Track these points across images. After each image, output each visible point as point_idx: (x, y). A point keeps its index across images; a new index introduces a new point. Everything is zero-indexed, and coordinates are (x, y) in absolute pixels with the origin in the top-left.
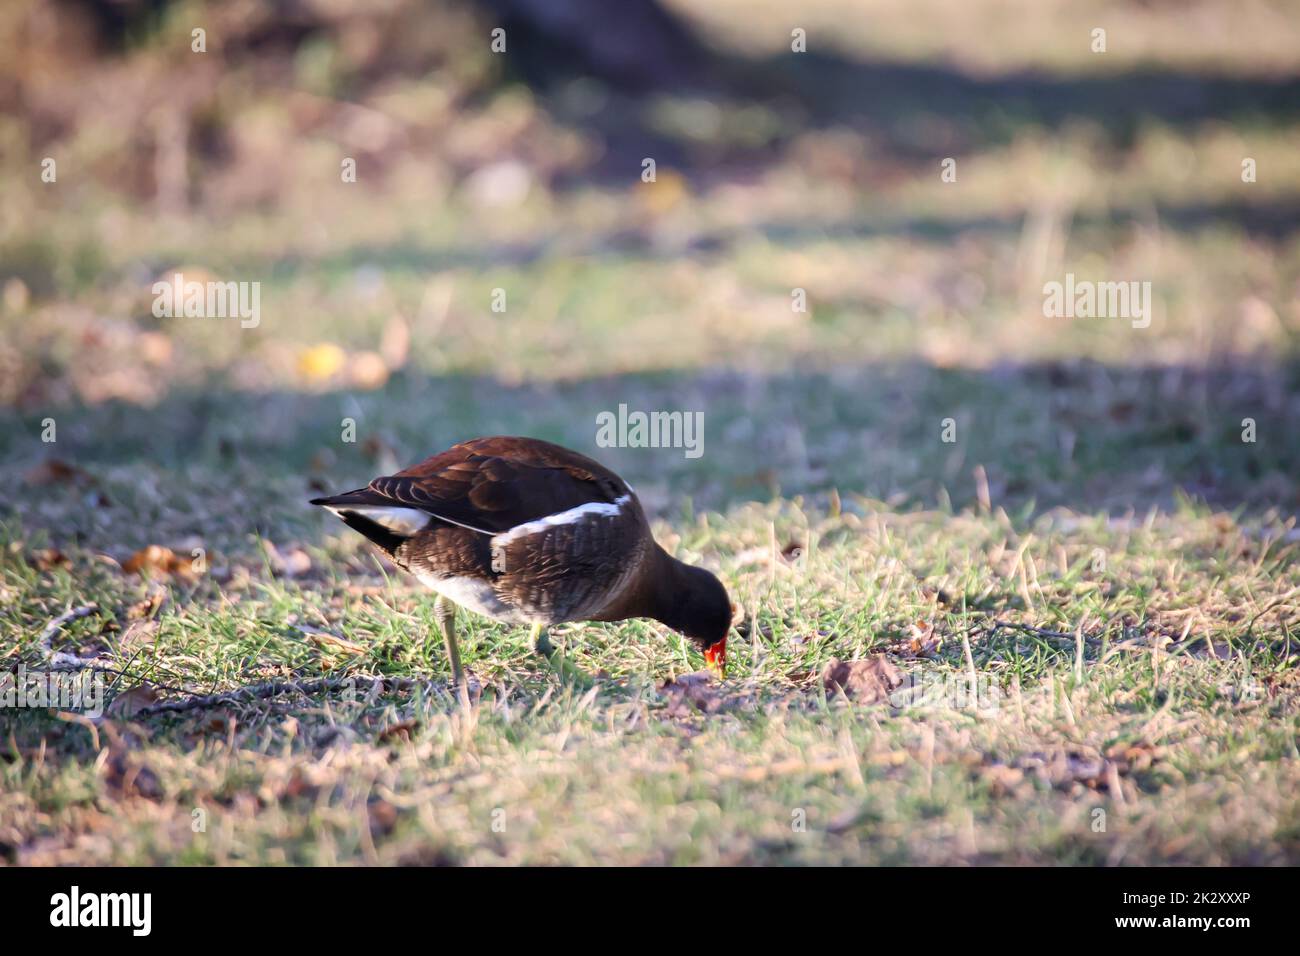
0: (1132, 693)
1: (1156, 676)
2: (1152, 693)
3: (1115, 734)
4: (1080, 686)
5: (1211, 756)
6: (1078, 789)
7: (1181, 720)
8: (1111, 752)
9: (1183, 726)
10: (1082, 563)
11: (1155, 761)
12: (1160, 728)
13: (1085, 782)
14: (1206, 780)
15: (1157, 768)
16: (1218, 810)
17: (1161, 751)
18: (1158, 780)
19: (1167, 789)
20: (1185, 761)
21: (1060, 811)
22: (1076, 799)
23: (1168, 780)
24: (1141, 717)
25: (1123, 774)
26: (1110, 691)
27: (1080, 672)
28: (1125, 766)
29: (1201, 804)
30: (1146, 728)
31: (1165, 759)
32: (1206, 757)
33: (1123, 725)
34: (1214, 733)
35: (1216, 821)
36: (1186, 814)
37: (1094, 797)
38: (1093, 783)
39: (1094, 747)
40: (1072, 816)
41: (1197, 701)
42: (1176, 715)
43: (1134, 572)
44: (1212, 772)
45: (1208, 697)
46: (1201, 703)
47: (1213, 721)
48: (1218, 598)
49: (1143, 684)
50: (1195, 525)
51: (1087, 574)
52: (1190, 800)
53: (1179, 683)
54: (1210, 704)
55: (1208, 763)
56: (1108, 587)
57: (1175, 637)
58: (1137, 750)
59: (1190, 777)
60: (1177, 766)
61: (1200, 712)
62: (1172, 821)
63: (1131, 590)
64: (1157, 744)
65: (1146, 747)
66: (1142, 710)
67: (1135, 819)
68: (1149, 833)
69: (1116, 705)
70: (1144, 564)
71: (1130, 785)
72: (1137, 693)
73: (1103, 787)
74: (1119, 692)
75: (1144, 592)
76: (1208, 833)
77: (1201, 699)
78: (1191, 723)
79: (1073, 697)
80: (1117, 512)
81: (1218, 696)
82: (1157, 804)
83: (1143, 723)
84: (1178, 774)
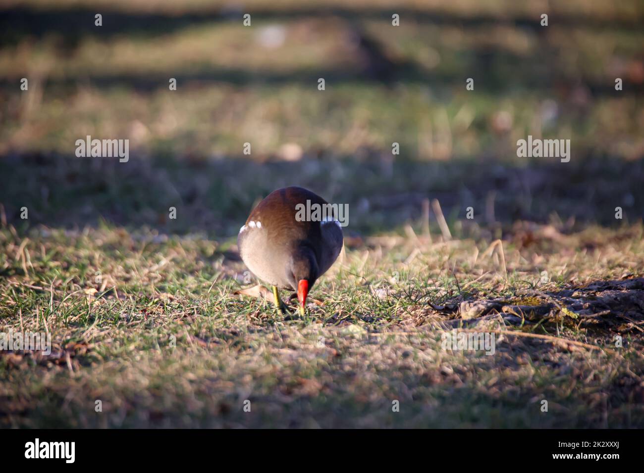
0: (77, 317)
1: (89, 309)
2: (87, 317)
3: (69, 337)
4: (52, 313)
5: (116, 348)
6: (50, 365)
7: (101, 331)
8: (67, 346)
9: (103, 333)
10: (52, 253)
11: (88, 350)
12: (91, 334)
13: (53, 361)
14: (113, 360)
15: (89, 354)
16: (119, 375)
17: (92, 346)
18: (90, 360)
19: (94, 365)
20: (103, 350)
21: (41, 376)
22: (49, 369)
23: (95, 360)
24: (82, 329)
25: (72, 357)
26: (67, 316)
27: (51, 307)
28: (73, 353)
29: (111, 372)
30: (84, 334)
31: (94, 349)
32: (114, 349)
33: (73, 333)
34: (118, 336)
35: (118, 380)
36: (103, 377)
37: (58, 368)
38: (57, 362)
39: (59, 344)
40: (48, 378)
41: (109, 321)
42: (99, 328)
43: (79, 257)
44: (116, 356)
45: (115, 319)
46: (111, 322)
47: (117, 331)
48: (119, 270)
49: (83, 312)
50: (108, 234)
51: (55, 258)
52: (105, 370)
53: (101, 312)
54: (116, 323)
55: (115, 352)
56: (65, 264)
57: (98, 289)
58: (79, 346)
59: (106, 359)
60: (99, 353)
61: (111, 326)
62: (96, 381)
63: (77, 266)
64: (90, 342)
65: (84, 344)
66: (83, 325)
67: (78, 380)
68: (85, 386)
69: (69, 323)
70: (83, 253)
71: (76, 363)
72: (79, 317)
73: (63, 364)
74: (71, 317)
75: (83, 267)
76: (115, 386)
77: (111, 320)
78: (106, 332)
79: (48, 319)
80: (70, 227)
81: (120, 319)
82: (89, 373)
83: (83, 332)
84: (100, 357)
